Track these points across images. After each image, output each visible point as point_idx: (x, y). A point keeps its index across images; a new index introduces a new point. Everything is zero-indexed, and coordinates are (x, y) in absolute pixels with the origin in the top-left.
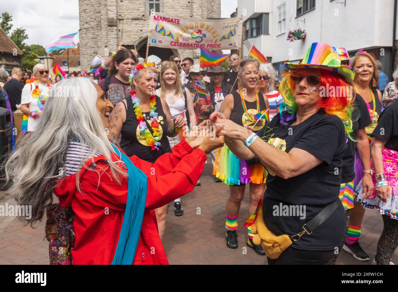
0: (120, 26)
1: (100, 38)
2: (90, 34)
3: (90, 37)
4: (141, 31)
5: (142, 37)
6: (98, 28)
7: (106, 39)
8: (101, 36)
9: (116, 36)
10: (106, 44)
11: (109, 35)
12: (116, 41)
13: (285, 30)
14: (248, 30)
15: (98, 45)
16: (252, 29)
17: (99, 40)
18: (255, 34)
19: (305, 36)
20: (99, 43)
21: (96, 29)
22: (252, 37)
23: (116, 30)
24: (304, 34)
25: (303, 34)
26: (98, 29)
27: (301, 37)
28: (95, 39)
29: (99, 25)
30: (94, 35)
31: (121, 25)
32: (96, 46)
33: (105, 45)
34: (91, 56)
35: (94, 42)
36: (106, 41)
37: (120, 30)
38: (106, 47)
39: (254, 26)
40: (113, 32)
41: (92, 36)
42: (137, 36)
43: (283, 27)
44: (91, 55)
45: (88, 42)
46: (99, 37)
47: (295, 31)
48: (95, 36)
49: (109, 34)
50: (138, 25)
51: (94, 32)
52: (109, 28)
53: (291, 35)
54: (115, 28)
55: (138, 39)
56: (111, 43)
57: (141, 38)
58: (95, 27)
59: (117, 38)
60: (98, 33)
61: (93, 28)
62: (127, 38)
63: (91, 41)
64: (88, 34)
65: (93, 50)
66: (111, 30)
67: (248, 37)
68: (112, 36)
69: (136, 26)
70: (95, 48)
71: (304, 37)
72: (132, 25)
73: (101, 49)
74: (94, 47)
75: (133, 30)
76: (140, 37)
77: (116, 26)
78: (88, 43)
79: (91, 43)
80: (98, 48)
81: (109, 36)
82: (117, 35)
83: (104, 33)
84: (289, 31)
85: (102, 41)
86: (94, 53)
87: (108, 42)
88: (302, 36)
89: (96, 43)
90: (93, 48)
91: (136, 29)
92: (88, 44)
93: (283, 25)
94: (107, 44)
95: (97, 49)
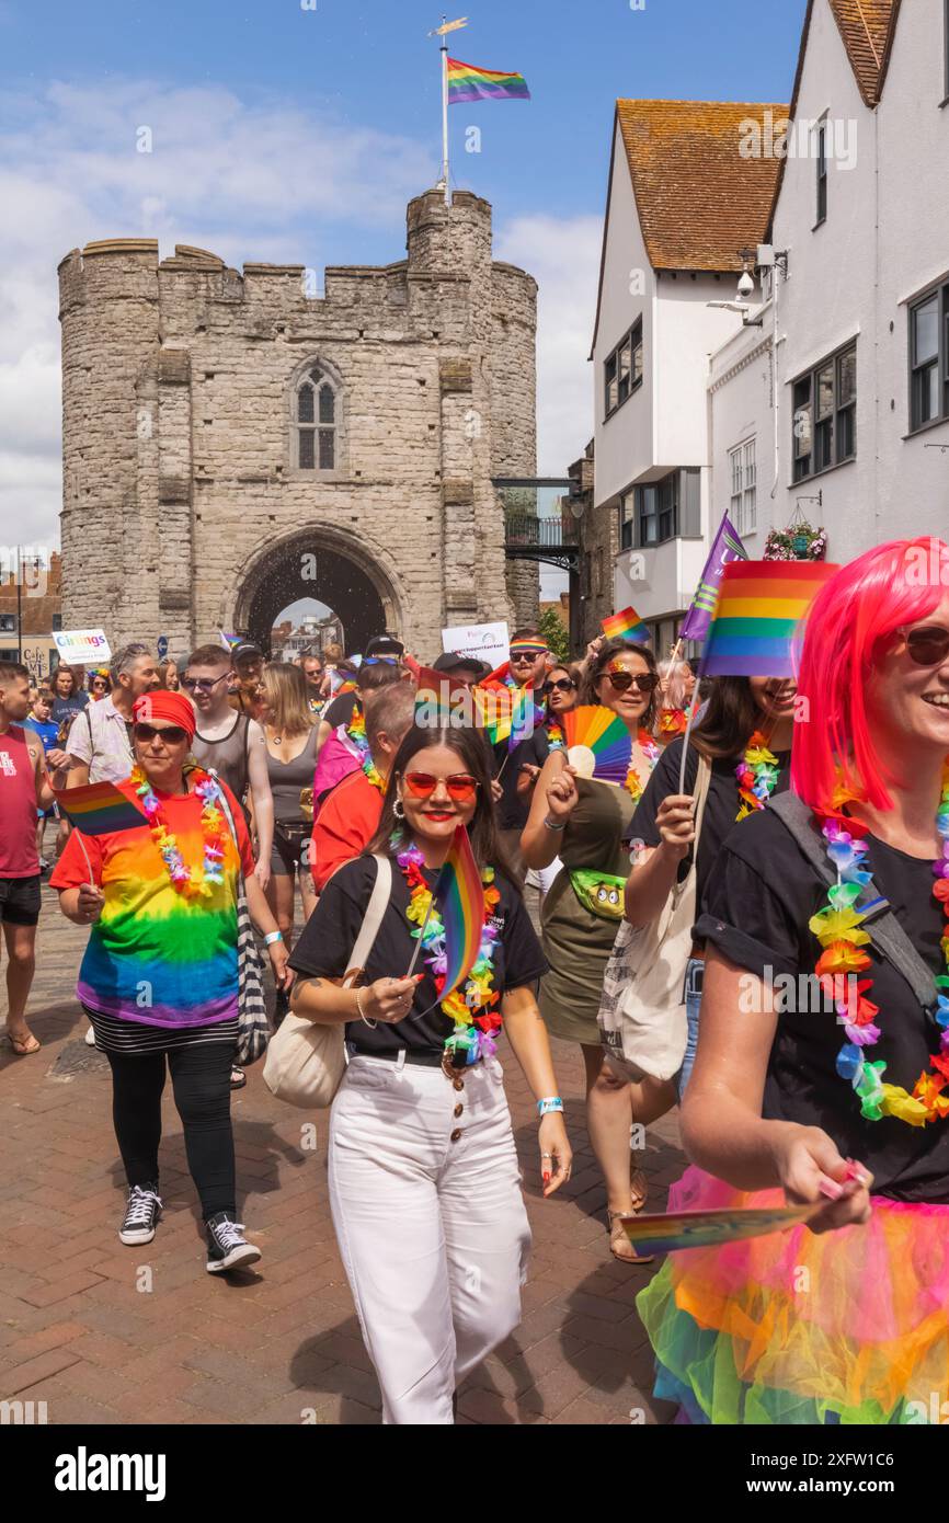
0: (202, 504)
1: (132, 542)
2: (98, 526)
3: (97, 538)
4: (272, 517)
5: (275, 537)
6: (125, 509)
7: (152, 546)
8: (136, 535)
9: (187, 536)
10: (151, 561)
11: (162, 532)
12: (187, 552)
13: (754, 524)
14: (631, 522)
15: (125, 565)
16: (644, 520)
17: (130, 548)
18: (652, 535)
19: (823, 547)
20: (129, 557)
21: (118, 510)
22: (644, 543)
23: (188, 515)
24: (821, 542)
25: (814, 544)
26: (124, 513)
27: (809, 550)
28: (115, 543)
29: (129, 500)
30: (111, 529)
31: (204, 499)
32: (116, 568)
33: (148, 564)
34: (100, 602)
35: (111, 555)
36: (151, 550)
37: (199, 517)
38: (151, 570)
39: (651, 507)
40: (178, 523)
41: (106, 533)
42: (256, 537)
43: (749, 515)
44: (99, 598)
45: (90, 552)
46: (131, 537)
47: (790, 532)
48: (115, 535)
49: (163, 529)
50: (259, 500)
51: (111, 519)
52: (164, 508)
53: (776, 546)
54: (186, 509)
55: (260, 544)
56: (167, 559)
57: (269, 541)
58: (114, 504)
59: (189, 541)
60: (126, 525)
61: (109, 507)
62: (224, 542)
63: (101, 552)
64: (93, 527)
65: (106, 580)
66: (171, 516)
67: (630, 544)
68: (171, 536)
69: (253, 501)
70: (112, 575)
71: (818, 550)
72: (242, 500)
73: (134, 577)
74: (111, 569)
75: (245, 514)
76: (269, 537)
77: (188, 502)
78: (90, 556)
79: (101, 558)
80: (126, 573)
81: (161, 536)
82: (189, 531)
83: (147, 525)
84: (768, 532)
85: (136, 551)
86: (109, 591)
87: (161, 555)
88: (814, 549)
89: (117, 558)
90: (105, 572)
91: (254, 511)
92: (91, 559)
93: (748, 508)
94: (155, 562)
95: (121, 575)
